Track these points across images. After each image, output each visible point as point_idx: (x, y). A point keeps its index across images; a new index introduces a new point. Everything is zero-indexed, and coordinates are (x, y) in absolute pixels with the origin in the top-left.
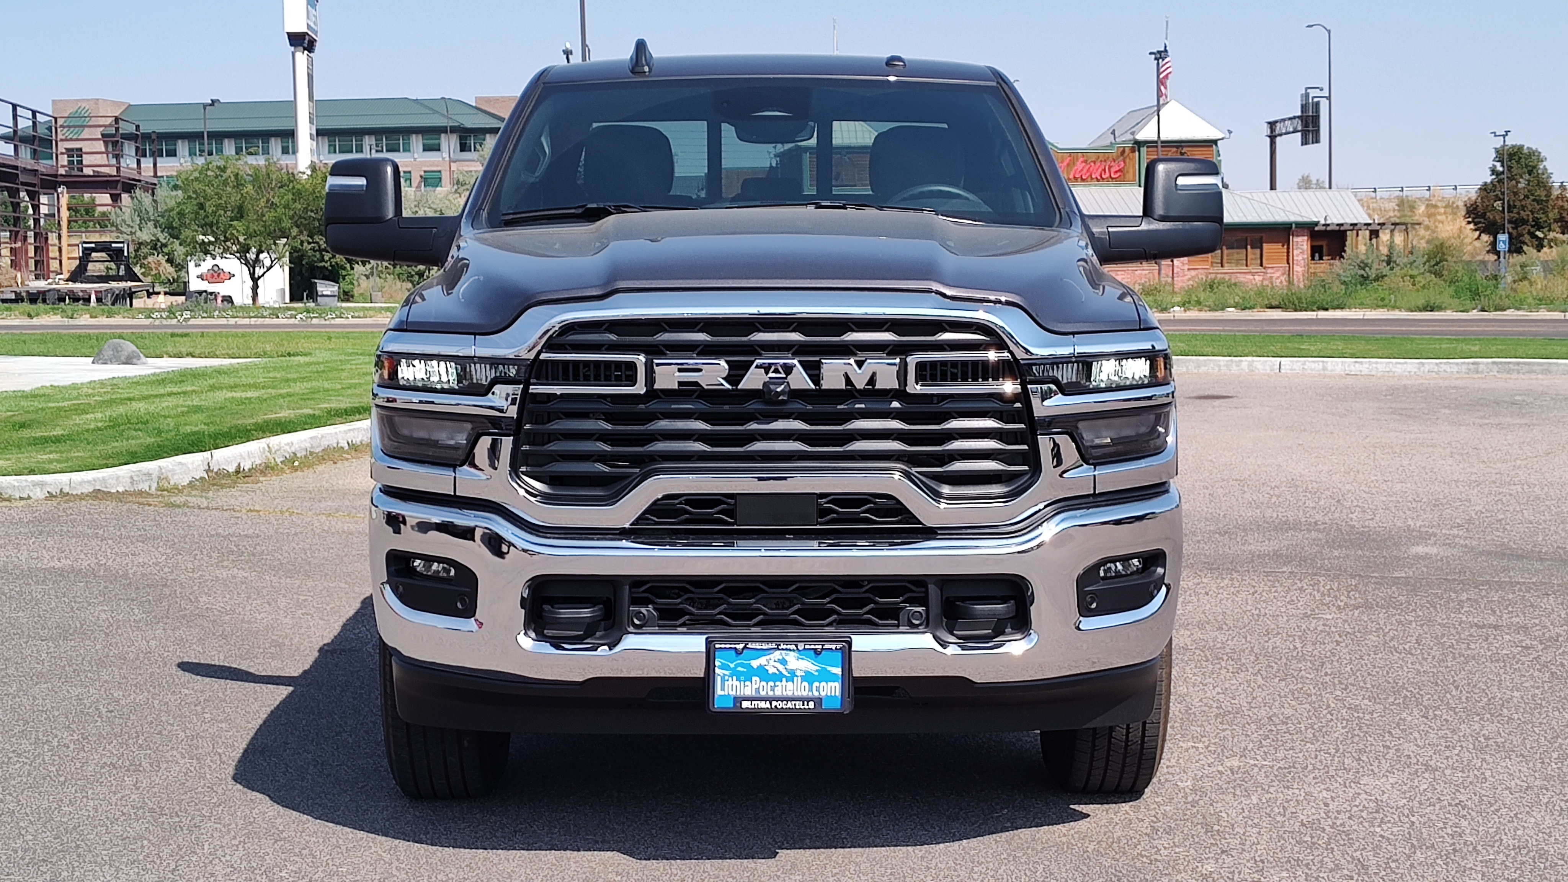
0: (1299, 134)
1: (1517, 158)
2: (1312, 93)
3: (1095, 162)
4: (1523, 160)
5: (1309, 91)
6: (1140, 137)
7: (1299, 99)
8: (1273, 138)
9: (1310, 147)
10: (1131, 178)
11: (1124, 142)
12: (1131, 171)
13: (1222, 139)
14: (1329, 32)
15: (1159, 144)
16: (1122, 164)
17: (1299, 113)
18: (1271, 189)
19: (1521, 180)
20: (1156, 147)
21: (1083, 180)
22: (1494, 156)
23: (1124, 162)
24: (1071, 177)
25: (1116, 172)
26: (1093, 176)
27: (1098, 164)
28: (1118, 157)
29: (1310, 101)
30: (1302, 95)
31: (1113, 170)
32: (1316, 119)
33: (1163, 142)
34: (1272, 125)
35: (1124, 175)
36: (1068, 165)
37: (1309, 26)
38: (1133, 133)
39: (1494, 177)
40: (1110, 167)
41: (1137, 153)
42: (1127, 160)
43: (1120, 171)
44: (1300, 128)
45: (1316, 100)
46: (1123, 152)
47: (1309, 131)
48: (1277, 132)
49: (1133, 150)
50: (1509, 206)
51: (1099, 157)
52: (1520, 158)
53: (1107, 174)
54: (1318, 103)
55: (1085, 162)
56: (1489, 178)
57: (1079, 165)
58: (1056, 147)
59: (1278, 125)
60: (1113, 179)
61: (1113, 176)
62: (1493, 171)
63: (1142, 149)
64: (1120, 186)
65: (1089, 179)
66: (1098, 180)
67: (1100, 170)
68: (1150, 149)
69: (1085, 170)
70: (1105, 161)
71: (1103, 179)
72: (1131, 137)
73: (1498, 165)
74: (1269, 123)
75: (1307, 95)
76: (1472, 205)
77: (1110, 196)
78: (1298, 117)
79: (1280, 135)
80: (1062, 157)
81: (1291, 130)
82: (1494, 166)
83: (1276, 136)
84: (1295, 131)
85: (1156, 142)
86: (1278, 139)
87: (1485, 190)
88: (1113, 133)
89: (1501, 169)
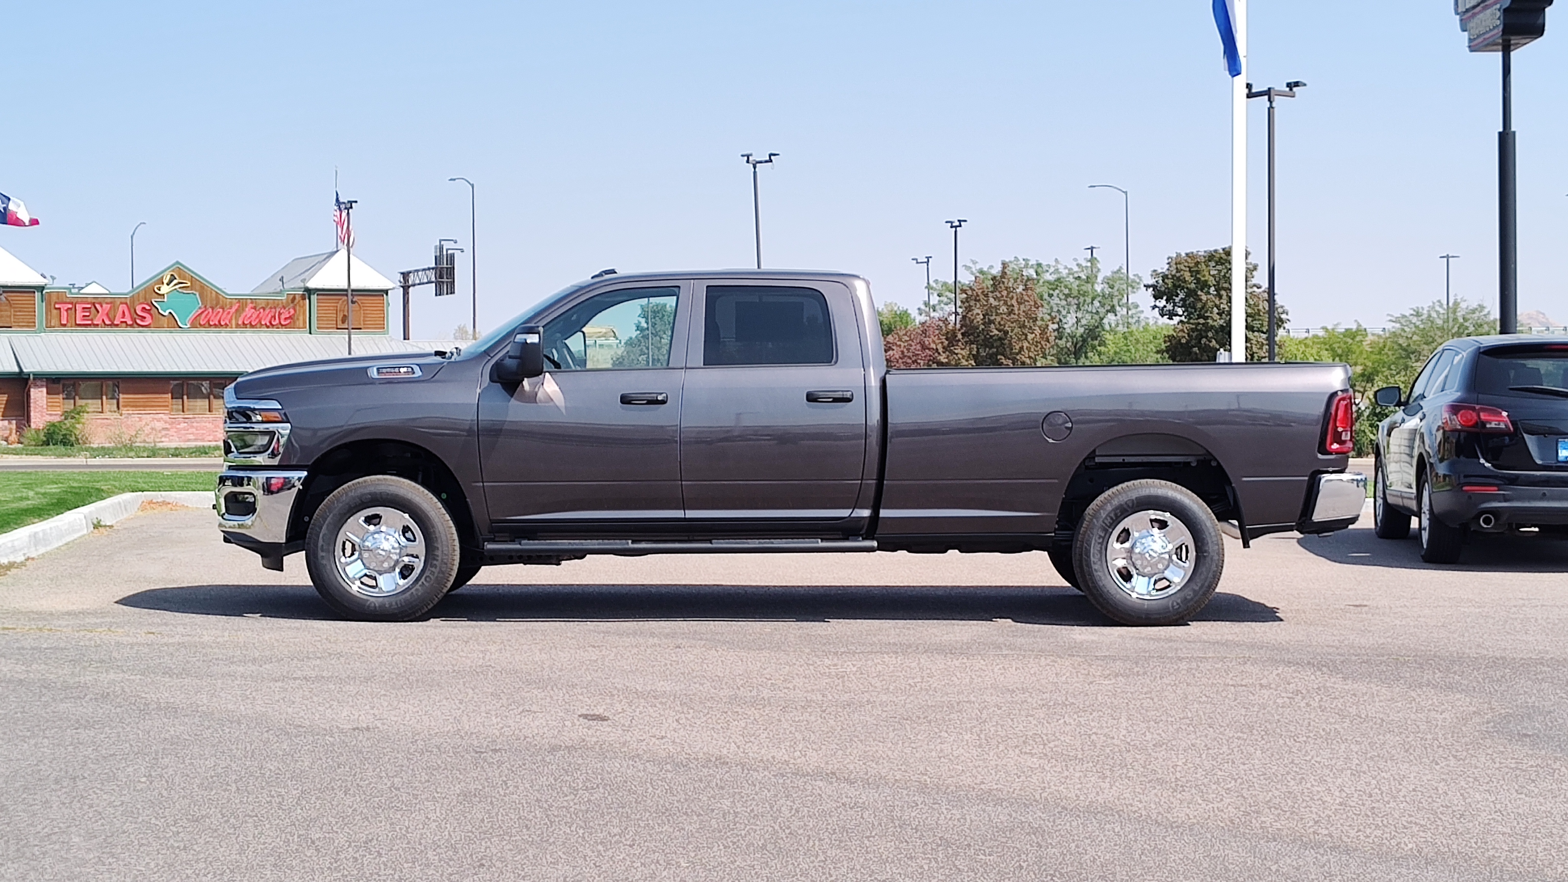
0: (434, 285)
1: (660, 316)
2: (446, 245)
3: (264, 309)
4: (666, 317)
5: (443, 243)
6: (311, 284)
7: (433, 250)
8: (406, 288)
9: (445, 297)
10: (301, 325)
11: (293, 289)
12: (301, 318)
13: (394, 289)
14: (473, 186)
15: (350, 292)
16: (292, 311)
17: (433, 265)
18: (405, 339)
19: (664, 336)
20: (347, 295)
21: (252, 326)
22: (640, 312)
23: (295, 310)
24: (240, 322)
25: (286, 319)
26: (263, 323)
27: (267, 311)
28: (288, 304)
29: (445, 253)
30: (436, 247)
31: (283, 317)
32: (451, 271)
33: (353, 291)
34: (406, 275)
35: (294, 322)
36: (237, 310)
37: (451, 180)
38: (303, 281)
39: (638, 332)
40: (280, 314)
41: (307, 301)
42: (297, 308)
43: (290, 317)
44: (433, 279)
45: (449, 252)
46: (294, 299)
47: (443, 282)
48: (410, 283)
49: (303, 297)
50: (653, 360)
51: (268, 304)
52: (663, 316)
53: (277, 321)
54: (452, 256)
55: (255, 308)
56: (634, 334)
57: (248, 311)
58: (224, 292)
59: (411, 275)
60: (282, 325)
61: (283, 323)
62: (638, 327)
63: (312, 297)
64: (290, 332)
65: (258, 326)
66: (268, 327)
67: (270, 316)
68: (320, 297)
69: (254, 316)
70: (275, 308)
71: (273, 326)
72: (302, 285)
73: (643, 321)
74: (402, 273)
75: (441, 248)
76: (618, 359)
77: (281, 343)
78: (433, 269)
79: (414, 285)
80: (231, 303)
81: (426, 281)
82: (640, 322)
83: (409, 287)
84: (430, 282)
85: (346, 290)
86: (411, 289)
87: (631, 345)
88: (282, 279)
89: (645, 325)
